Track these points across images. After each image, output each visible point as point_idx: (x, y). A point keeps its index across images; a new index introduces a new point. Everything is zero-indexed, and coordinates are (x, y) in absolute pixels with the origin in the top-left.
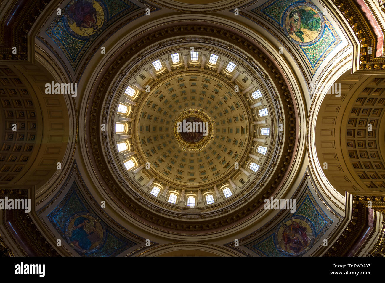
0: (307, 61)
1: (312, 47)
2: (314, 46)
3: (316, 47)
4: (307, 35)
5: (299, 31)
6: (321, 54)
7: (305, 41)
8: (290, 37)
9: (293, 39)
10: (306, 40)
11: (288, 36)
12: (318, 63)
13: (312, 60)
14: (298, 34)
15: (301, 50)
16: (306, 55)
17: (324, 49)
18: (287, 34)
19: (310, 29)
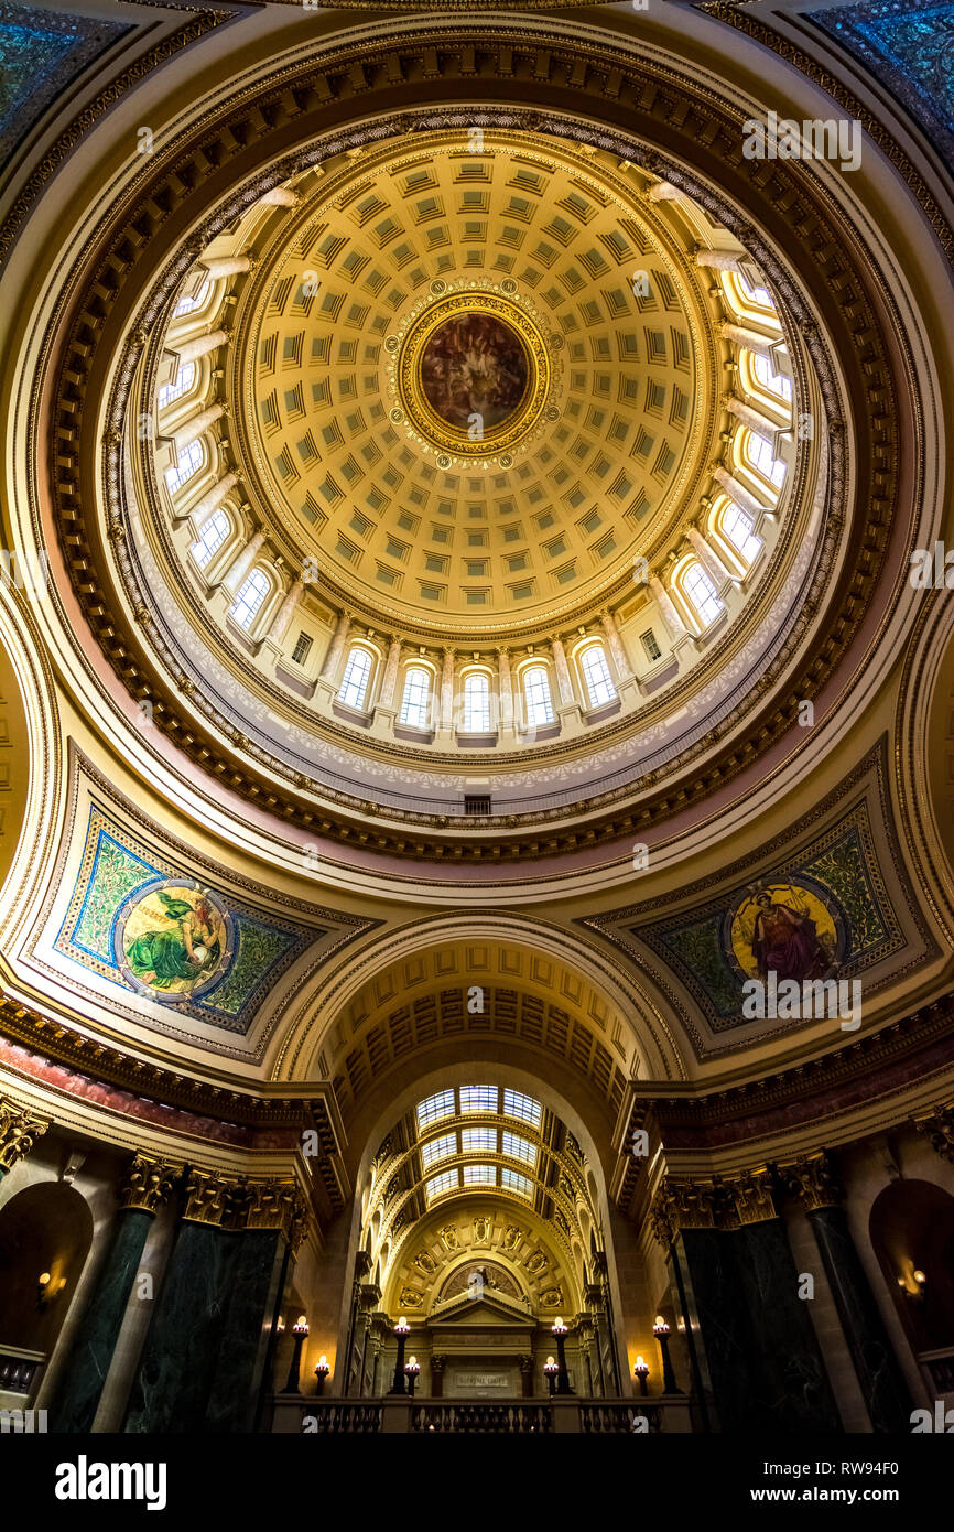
0: (128, 843)
1: (130, 889)
2: (125, 894)
3: (116, 893)
4: (155, 915)
5: (183, 917)
6: (96, 883)
7: (154, 897)
8: (200, 892)
9: (191, 889)
10: (153, 902)
11: (207, 890)
12: (94, 853)
13: (113, 852)
14: (180, 909)
15: (158, 864)
16: (138, 859)
17: (92, 900)
18: (213, 894)
19: (152, 936)
